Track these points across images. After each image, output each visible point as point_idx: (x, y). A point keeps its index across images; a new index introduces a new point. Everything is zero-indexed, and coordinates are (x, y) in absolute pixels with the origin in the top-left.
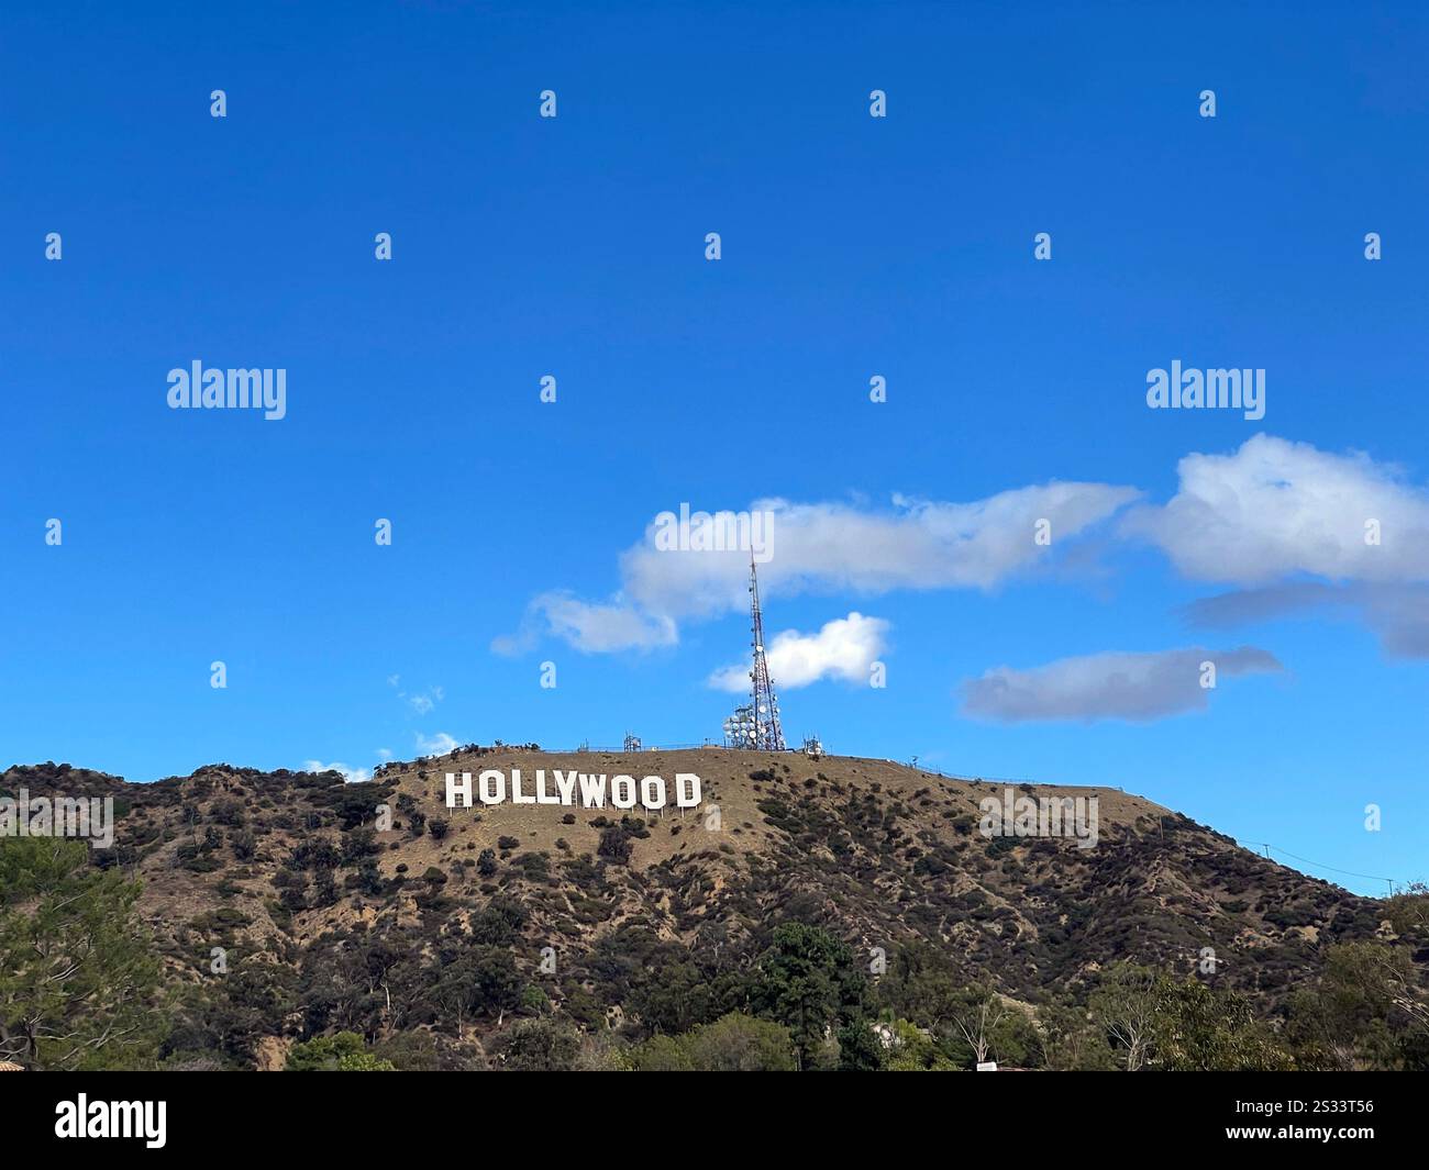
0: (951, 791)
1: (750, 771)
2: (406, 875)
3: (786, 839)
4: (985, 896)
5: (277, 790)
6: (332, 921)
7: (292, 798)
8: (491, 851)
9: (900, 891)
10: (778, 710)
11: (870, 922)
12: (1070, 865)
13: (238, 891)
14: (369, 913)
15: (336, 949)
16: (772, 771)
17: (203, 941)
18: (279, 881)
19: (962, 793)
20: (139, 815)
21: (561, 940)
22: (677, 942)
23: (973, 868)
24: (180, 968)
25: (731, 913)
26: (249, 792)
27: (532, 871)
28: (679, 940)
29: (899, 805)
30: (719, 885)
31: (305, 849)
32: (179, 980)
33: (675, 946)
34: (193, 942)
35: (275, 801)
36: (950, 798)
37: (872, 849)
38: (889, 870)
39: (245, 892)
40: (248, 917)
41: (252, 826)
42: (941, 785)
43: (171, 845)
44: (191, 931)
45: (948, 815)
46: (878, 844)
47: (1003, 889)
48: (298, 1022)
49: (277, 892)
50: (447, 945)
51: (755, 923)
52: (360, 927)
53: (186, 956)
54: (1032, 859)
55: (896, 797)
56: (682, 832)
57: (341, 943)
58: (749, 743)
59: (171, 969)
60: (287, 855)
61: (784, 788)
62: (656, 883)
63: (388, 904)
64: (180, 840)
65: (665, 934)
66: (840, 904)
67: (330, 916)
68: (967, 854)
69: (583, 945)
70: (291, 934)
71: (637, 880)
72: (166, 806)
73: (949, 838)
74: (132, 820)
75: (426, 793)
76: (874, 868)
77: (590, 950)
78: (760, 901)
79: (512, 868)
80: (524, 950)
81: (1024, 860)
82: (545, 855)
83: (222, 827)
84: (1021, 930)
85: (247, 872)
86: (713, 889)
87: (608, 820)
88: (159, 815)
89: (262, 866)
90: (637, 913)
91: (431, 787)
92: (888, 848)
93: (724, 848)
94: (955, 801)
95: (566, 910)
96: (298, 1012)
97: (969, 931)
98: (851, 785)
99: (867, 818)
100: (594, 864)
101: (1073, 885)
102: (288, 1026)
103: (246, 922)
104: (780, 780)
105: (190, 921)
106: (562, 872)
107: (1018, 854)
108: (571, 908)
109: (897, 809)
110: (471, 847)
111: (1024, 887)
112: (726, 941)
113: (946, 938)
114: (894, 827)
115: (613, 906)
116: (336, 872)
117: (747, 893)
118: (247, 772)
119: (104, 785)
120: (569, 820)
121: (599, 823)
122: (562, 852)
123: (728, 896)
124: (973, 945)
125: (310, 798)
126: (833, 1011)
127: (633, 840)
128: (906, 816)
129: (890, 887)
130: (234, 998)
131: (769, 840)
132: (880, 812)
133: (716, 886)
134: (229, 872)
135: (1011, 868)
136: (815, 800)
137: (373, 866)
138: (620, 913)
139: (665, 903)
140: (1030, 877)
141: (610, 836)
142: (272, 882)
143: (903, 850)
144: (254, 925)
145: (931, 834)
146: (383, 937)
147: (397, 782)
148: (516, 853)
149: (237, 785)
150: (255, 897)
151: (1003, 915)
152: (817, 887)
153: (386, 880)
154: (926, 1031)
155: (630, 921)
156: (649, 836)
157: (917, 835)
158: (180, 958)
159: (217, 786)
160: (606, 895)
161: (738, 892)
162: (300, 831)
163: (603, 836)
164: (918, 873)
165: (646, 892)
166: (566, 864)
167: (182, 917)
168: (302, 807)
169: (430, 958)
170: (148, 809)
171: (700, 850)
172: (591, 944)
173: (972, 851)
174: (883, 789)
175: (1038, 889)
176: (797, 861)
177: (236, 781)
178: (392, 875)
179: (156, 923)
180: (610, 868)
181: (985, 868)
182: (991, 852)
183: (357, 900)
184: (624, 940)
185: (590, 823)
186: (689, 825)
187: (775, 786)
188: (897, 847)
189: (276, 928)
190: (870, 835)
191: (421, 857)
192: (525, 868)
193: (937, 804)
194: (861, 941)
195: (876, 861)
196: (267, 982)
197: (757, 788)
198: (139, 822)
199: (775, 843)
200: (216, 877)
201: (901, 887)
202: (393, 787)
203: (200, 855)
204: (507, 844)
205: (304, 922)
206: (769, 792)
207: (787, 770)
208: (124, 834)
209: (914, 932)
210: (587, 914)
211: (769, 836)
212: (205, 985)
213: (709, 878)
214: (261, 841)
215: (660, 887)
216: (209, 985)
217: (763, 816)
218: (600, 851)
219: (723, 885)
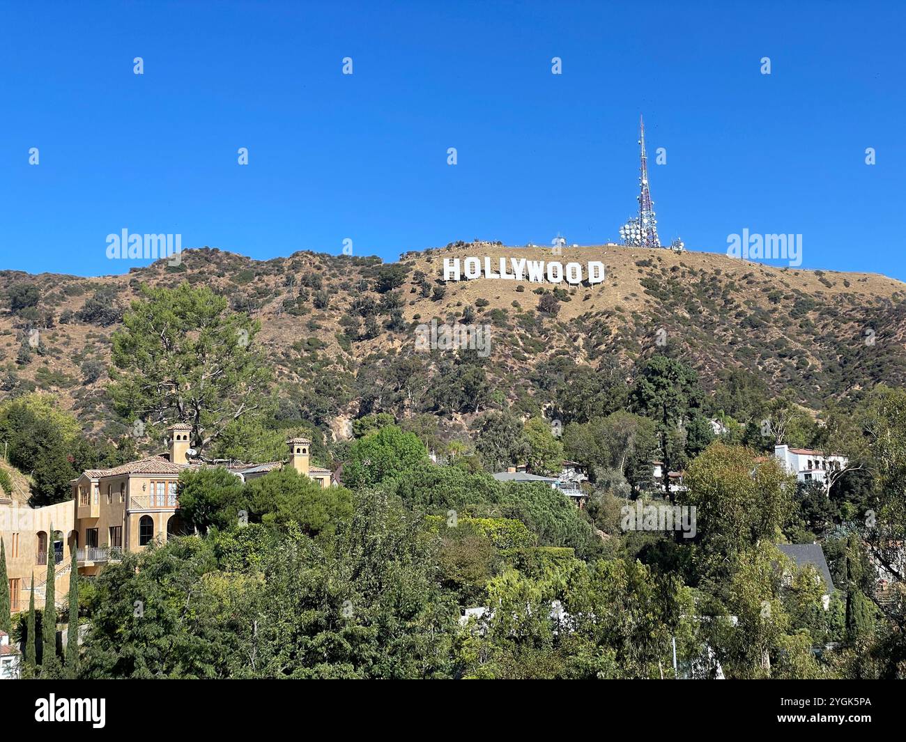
0: (767, 275)
1: (637, 260)
2: (419, 321)
3: (659, 304)
4: (787, 342)
5: (340, 267)
6: (375, 347)
7: (350, 272)
8: (471, 307)
9: (731, 338)
10: (655, 222)
11: (710, 356)
12: (845, 323)
13: (319, 327)
14: (397, 343)
15: (378, 364)
16: (650, 260)
17: (299, 357)
18: (344, 322)
19: (775, 276)
20: (259, 280)
21: (515, 363)
22: (587, 366)
23: (780, 324)
24: (286, 372)
25: (621, 349)
26: (324, 268)
27: (497, 320)
28: (588, 364)
29: (733, 283)
30: (615, 332)
31: (358, 303)
32: (286, 378)
33: (587, 369)
34: (293, 358)
35: (340, 274)
36: (767, 279)
37: (714, 311)
38: (724, 324)
39: (323, 328)
40: (326, 343)
41: (326, 289)
42: (761, 271)
43: (280, 299)
44: (292, 351)
45: (765, 290)
46: (718, 308)
47: (800, 338)
48: (355, 407)
49: (343, 329)
50: (445, 364)
51: (637, 356)
52: (392, 351)
53: (289, 365)
54: (821, 318)
55: (731, 278)
56: (592, 299)
57: (381, 360)
58: (636, 242)
59: (281, 373)
60: (348, 307)
61: (658, 271)
62: (574, 329)
63: (408, 338)
64: (284, 296)
65: (580, 361)
66: (692, 345)
67: (374, 344)
68: (776, 315)
69: (528, 366)
70: (351, 354)
71: (562, 327)
72: (275, 275)
73: (765, 304)
74: (256, 283)
75: (431, 271)
76: (715, 323)
77: (533, 370)
78: (640, 342)
79: (484, 318)
80: (491, 368)
81: (815, 319)
82: (505, 311)
83: (308, 288)
84: (810, 364)
85: (324, 316)
86: (611, 334)
87: (545, 290)
88: (272, 280)
89: (333, 313)
90: (562, 348)
91: (435, 267)
92: (724, 310)
93: (618, 309)
94: (770, 281)
95: (517, 345)
96: (356, 400)
97: (775, 364)
98: (701, 270)
99: (711, 292)
100: (535, 317)
101: (846, 336)
102: (350, 408)
103: (324, 346)
104: (655, 266)
105: (291, 344)
106: (516, 321)
107: (811, 316)
108: (521, 343)
109: (731, 285)
110: (459, 305)
111: (814, 337)
112: (618, 366)
113: (760, 368)
114: (729, 297)
115: (547, 343)
116: (377, 317)
117: (632, 337)
118: (322, 256)
119: (238, 261)
120: (520, 289)
121: (540, 291)
122: (516, 309)
123: (620, 338)
124: (777, 373)
125: (361, 272)
126: (683, 410)
127: (560, 303)
128: (737, 290)
129: (725, 335)
130: (318, 391)
131: (647, 304)
132: (720, 288)
133: (613, 332)
134: (313, 316)
135: (806, 323)
136: (678, 279)
137: (399, 315)
138: (551, 348)
139: (580, 342)
140: (818, 330)
141: (546, 300)
142: (339, 323)
143: (734, 312)
144: (329, 348)
145: (753, 301)
146: (406, 358)
147: (413, 263)
148: (487, 309)
149: (317, 263)
150: (329, 331)
151: (800, 354)
152: (677, 334)
153: (408, 324)
154: (743, 425)
155: (558, 353)
156: (571, 300)
157: (745, 303)
158: (285, 366)
159: (306, 264)
160: (543, 336)
161: (626, 336)
162: (356, 292)
163: (541, 299)
164: (743, 326)
165: (568, 335)
166: (517, 316)
167: (286, 342)
168: (357, 277)
169: (434, 371)
170: (265, 276)
171: (603, 310)
172: (533, 366)
173: (780, 313)
174: (722, 273)
175: (823, 338)
176: (665, 317)
177: (317, 261)
178: (411, 321)
179: (271, 345)
180: (546, 320)
181: (788, 324)
182: (793, 314)
183: (390, 335)
184: (553, 364)
185: (534, 291)
186: (596, 293)
187: (652, 270)
188: (730, 310)
189: (342, 351)
190: (713, 301)
191: (429, 309)
192: (493, 319)
193: (758, 283)
194: (705, 368)
195: (716, 319)
196: (338, 383)
197: (640, 271)
198: (260, 285)
199: (651, 306)
200: (306, 318)
201: (732, 335)
202: (411, 267)
203: (296, 305)
204: (481, 304)
205: (358, 347)
206: (648, 274)
207: (660, 260)
208: (252, 291)
209: (739, 363)
210: (531, 347)
211: (647, 301)
212: (301, 383)
213: (608, 327)
214: (332, 297)
215: (577, 332)
216: (303, 382)
217: (643, 289)
218: (539, 309)
219: (617, 331)
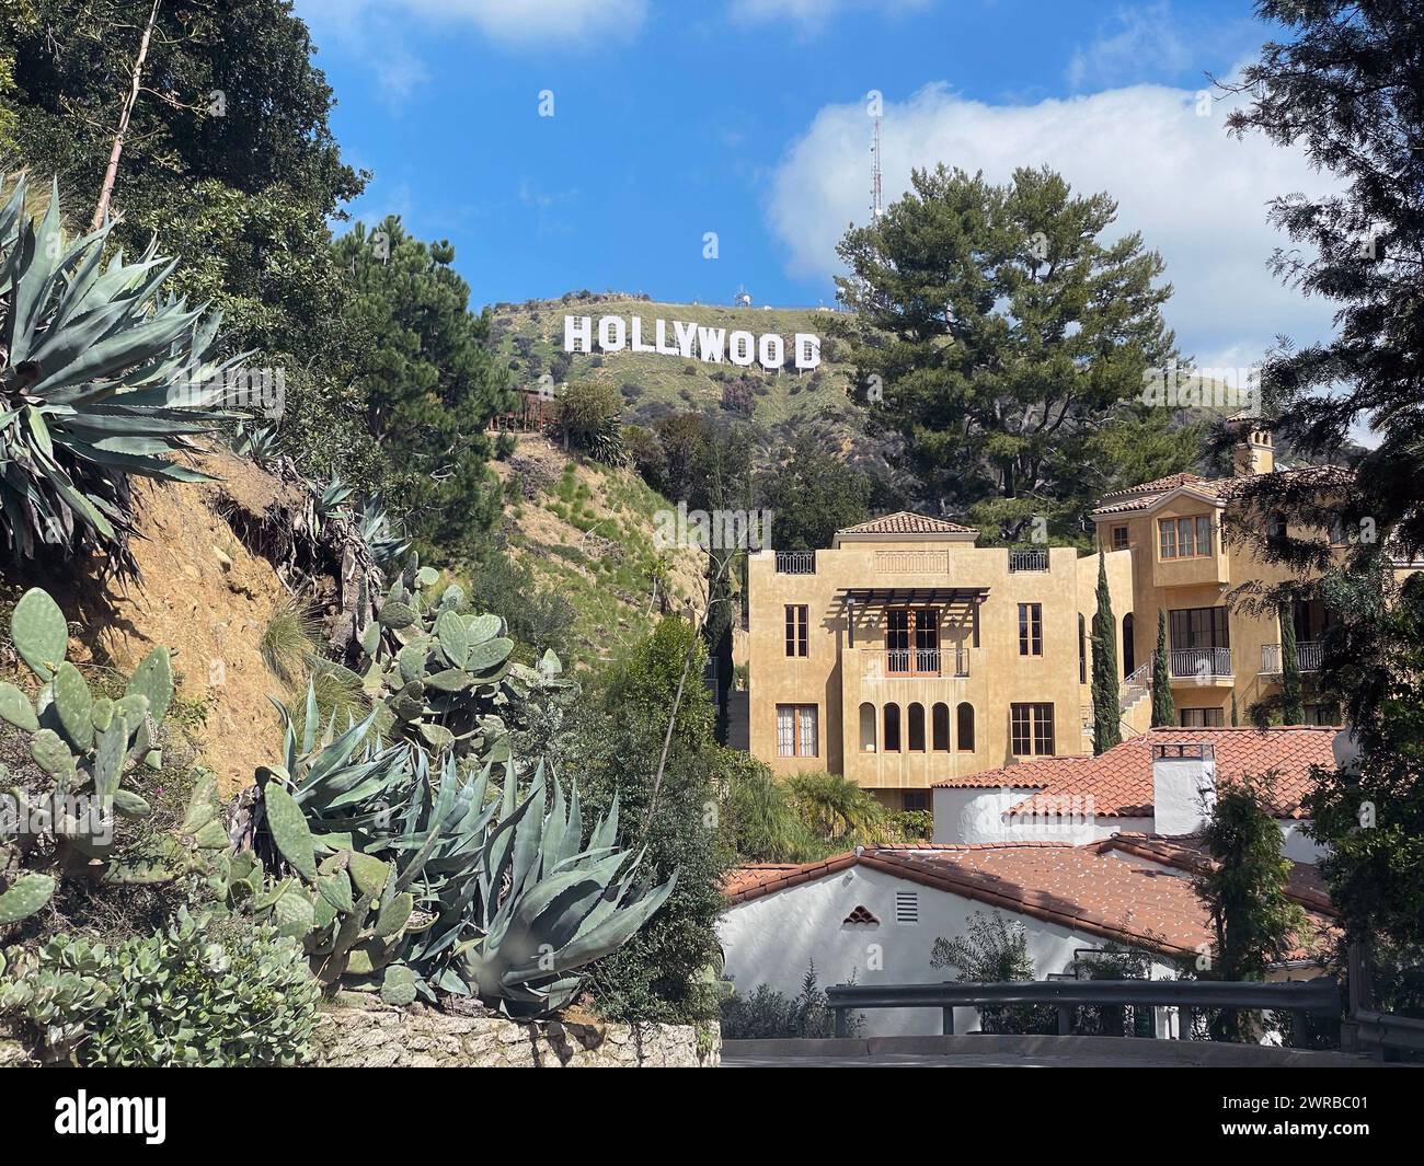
30: (847, 446)
56: (802, 393)
62: (780, 440)
75: (540, 337)
82: (670, 405)
86: (841, 450)
87: (727, 375)
91: (547, 329)
93: (848, 411)
120: (689, 371)
121: (719, 378)
122: (687, 403)
127: (757, 398)
133: (844, 447)
141: (731, 391)
147: (509, 322)
148: (641, 401)
156: (767, 394)
161: (867, 454)
163: (723, 390)
171: (823, 411)
180: (734, 423)
185: (710, 376)
186: (807, 386)
192: (652, 417)
202: (505, 327)
204: (631, 391)
213: (835, 439)
218: (723, 405)
219: (851, 446)
